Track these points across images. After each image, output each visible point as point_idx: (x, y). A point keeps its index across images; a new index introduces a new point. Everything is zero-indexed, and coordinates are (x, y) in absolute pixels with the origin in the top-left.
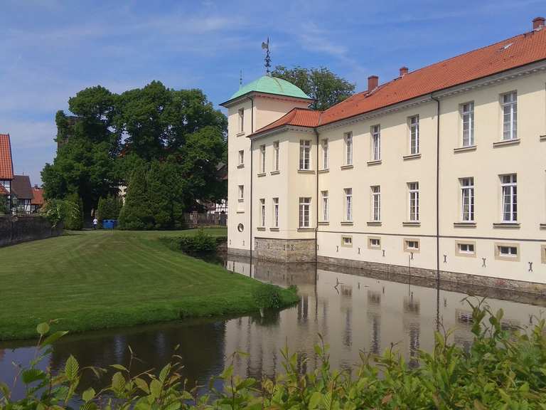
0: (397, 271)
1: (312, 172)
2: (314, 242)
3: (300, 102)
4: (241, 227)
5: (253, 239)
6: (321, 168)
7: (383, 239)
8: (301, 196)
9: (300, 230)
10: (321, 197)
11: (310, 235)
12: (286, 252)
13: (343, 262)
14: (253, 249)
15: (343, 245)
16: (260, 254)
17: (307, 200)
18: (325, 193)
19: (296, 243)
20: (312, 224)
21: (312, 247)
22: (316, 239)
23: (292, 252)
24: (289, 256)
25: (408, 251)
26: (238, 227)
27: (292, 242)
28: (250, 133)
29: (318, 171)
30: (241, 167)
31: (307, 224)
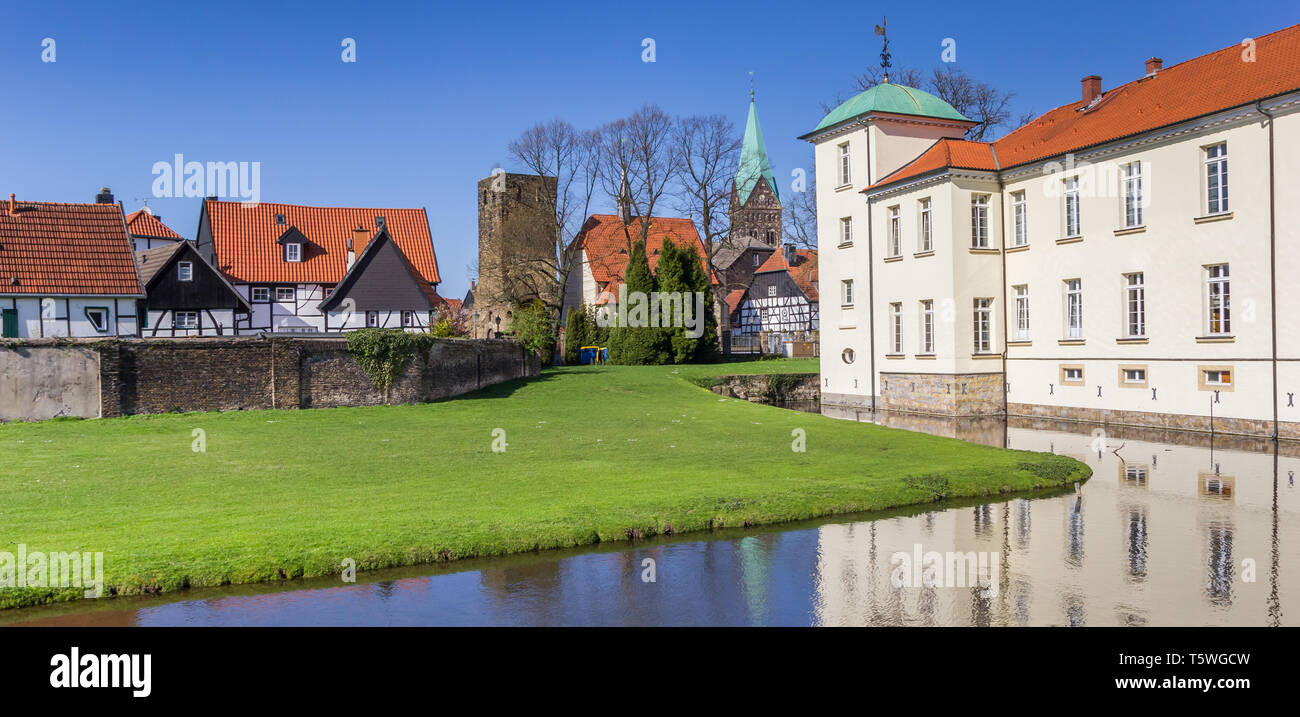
0: (1185, 425)
1: (995, 252)
2: (1000, 377)
3: (951, 126)
4: (848, 355)
5: (877, 376)
6: (1010, 243)
7: (1152, 369)
8: (977, 296)
9: (976, 356)
10: (1012, 295)
11: (994, 366)
12: (952, 397)
13: (1064, 412)
14: (877, 393)
15: (1063, 382)
16: (892, 401)
17: (986, 303)
18: (1021, 289)
19: (971, 381)
20: (995, 346)
21: (998, 388)
22: (1004, 373)
23: (964, 397)
24: (959, 403)
25: (1209, 388)
26: (843, 355)
27: (963, 380)
28: (866, 186)
29: (1004, 249)
30: (846, 245)
31: (986, 345)
